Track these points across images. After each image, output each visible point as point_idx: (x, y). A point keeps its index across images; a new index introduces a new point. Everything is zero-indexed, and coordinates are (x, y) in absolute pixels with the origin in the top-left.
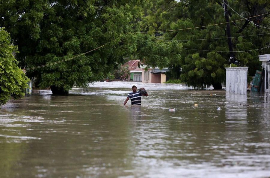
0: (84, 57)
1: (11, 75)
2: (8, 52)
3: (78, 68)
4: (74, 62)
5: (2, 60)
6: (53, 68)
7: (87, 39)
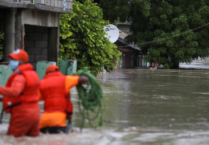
0: (191, 33)
1: (102, 49)
2: (99, 26)
3: (186, 44)
4: (181, 38)
5: (93, 34)
6: (160, 43)
7: (195, 16)
